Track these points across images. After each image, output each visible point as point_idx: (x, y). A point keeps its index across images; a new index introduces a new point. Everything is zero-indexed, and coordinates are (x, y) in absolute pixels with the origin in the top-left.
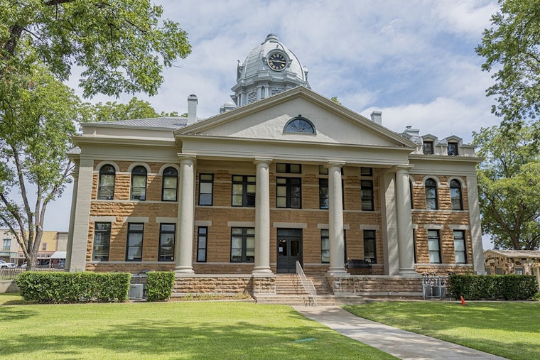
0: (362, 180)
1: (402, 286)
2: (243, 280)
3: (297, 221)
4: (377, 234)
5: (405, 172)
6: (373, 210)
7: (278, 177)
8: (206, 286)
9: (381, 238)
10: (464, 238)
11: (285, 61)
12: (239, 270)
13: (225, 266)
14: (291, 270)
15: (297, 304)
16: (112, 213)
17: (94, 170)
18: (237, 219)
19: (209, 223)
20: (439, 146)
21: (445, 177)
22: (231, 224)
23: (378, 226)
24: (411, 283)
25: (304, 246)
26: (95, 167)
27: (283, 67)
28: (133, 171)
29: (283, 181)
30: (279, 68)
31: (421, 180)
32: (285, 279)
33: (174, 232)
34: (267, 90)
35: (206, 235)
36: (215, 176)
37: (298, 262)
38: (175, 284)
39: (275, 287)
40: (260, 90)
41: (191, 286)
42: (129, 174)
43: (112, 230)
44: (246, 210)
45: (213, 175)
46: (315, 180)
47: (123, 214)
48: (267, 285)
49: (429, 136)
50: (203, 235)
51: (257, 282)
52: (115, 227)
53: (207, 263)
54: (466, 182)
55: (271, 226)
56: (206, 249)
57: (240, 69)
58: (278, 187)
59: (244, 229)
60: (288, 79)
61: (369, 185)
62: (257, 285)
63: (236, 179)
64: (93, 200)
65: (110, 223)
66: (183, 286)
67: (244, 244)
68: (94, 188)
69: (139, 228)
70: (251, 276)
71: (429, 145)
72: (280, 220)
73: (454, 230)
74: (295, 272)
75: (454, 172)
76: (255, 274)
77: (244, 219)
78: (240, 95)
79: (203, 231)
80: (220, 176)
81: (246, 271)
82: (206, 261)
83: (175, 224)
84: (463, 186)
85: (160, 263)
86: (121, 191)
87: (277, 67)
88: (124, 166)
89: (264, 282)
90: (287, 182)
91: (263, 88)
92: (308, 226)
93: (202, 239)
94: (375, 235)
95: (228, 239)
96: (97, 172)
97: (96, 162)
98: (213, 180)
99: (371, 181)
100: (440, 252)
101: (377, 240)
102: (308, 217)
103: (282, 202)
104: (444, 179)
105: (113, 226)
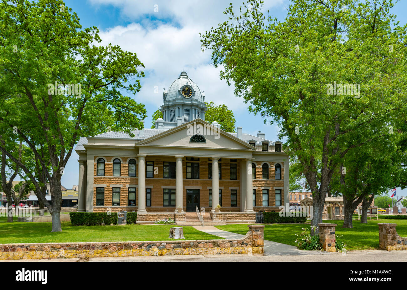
0: (231, 164)
1: (246, 217)
2: (171, 215)
3: (197, 185)
4: (238, 192)
5: (250, 162)
6: (236, 179)
7: (187, 163)
8: (153, 218)
9: (239, 194)
10: (280, 194)
11: (191, 92)
12: (167, 210)
13: (161, 209)
14: (193, 210)
15: (195, 226)
16: (104, 183)
17: (94, 161)
18: (166, 185)
19: (152, 187)
20: (271, 146)
21: (273, 162)
22: (163, 187)
23: (238, 187)
24: (250, 216)
25: (201, 198)
26: (95, 160)
27: (190, 96)
28: (113, 162)
29: (190, 165)
30: (188, 96)
31: (260, 164)
32: (191, 214)
33: (135, 192)
34: (181, 109)
35: (150, 193)
36: (154, 162)
37: (197, 207)
38: (139, 217)
39: (185, 218)
40: (177, 109)
41: (146, 218)
42: (112, 163)
43: (105, 191)
44: (170, 180)
45: (153, 162)
46: (207, 164)
47: (110, 183)
48: (182, 217)
49: (265, 141)
50: (148, 193)
51: (177, 216)
52: (106, 189)
53: (152, 207)
54: (283, 165)
55: (184, 188)
56: (151, 200)
57: (165, 95)
58: (187, 168)
59: (170, 190)
60: (193, 103)
61: (235, 166)
62: (177, 217)
63: (165, 164)
64: (95, 176)
65: (104, 188)
66: (142, 218)
67: (170, 197)
68: (95, 170)
69: (118, 190)
70: (174, 213)
71: (266, 145)
72: (188, 185)
73: (276, 190)
74: (195, 211)
75: (278, 160)
76: (176, 212)
77: (170, 185)
78: (166, 111)
79: (149, 191)
80: (157, 162)
81: (171, 211)
82: (151, 206)
83: (135, 188)
84: (282, 167)
85: (129, 207)
86: (108, 172)
87: (187, 96)
88: (109, 159)
89: (180, 216)
90: (192, 165)
91: (179, 108)
92: (203, 188)
93: (149, 195)
94: (237, 192)
95: (162, 195)
96: (96, 162)
97: (95, 157)
98: (153, 164)
99: (236, 164)
100: (268, 200)
101: (238, 195)
102: (203, 183)
103: (189, 175)
104: (272, 164)
105: (105, 189)
